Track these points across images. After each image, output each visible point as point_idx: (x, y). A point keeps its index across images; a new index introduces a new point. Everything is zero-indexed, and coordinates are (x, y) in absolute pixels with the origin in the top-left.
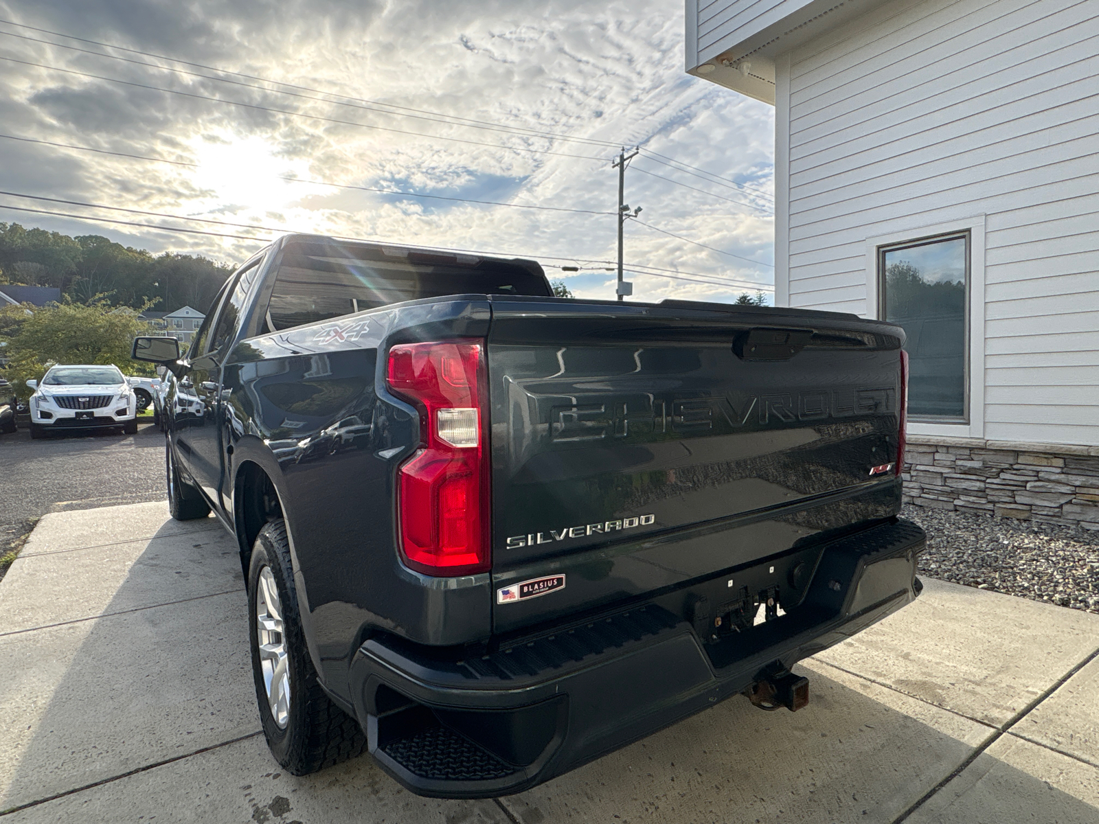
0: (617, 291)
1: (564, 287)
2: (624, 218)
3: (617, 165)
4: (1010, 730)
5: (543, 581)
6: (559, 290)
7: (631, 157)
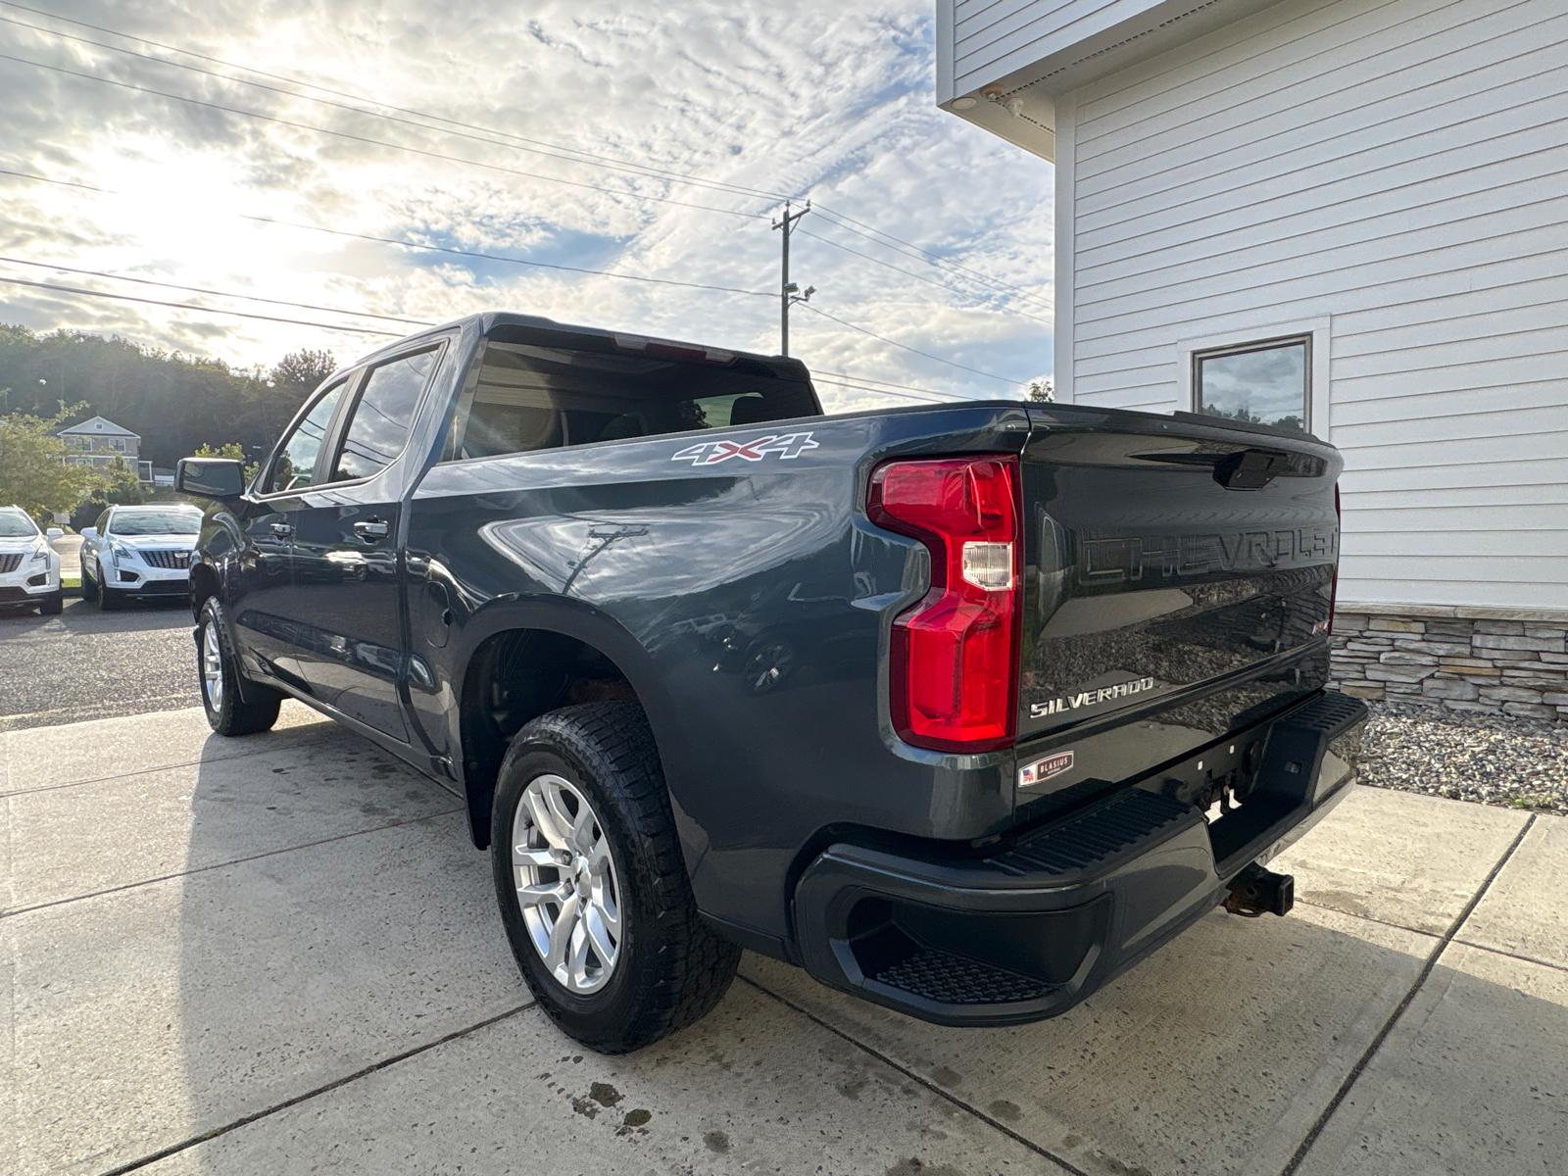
2: (790, 301)
3: (779, 226)
4: (1454, 938)
7: (799, 215)
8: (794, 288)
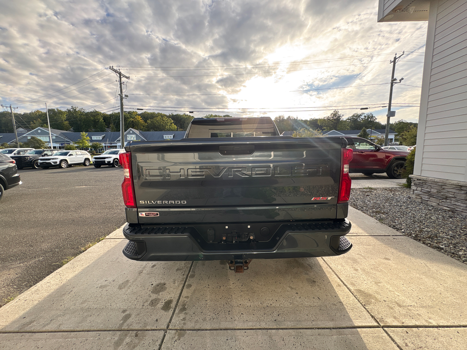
0: (387, 115)
1: (372, 115)
2: (394, 84)
3: (392, 62)
4: (385, 329)
5: (152, 213)
6: (370, 116)
7: (400, 57)
8: (395, 80)
